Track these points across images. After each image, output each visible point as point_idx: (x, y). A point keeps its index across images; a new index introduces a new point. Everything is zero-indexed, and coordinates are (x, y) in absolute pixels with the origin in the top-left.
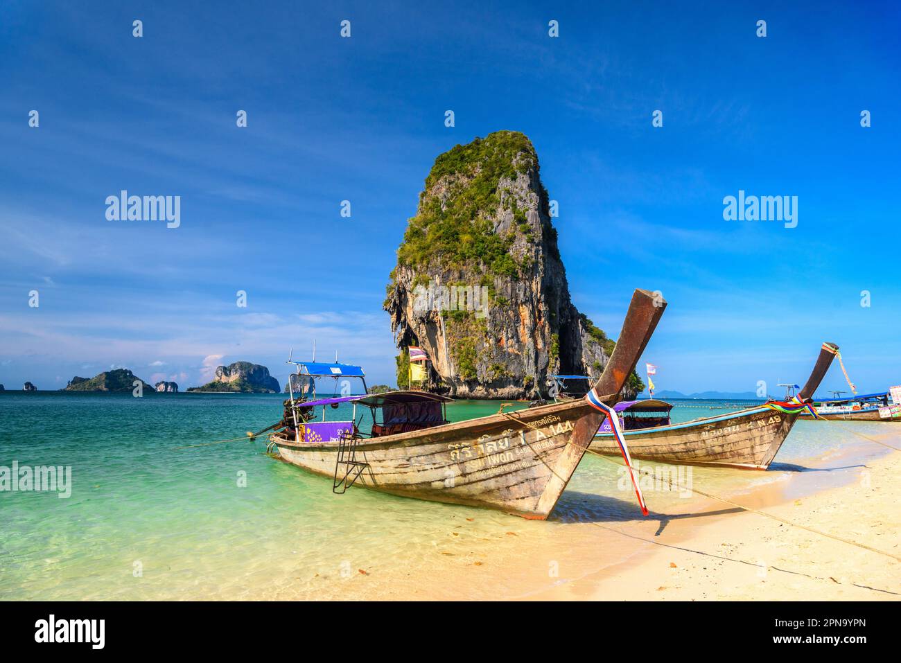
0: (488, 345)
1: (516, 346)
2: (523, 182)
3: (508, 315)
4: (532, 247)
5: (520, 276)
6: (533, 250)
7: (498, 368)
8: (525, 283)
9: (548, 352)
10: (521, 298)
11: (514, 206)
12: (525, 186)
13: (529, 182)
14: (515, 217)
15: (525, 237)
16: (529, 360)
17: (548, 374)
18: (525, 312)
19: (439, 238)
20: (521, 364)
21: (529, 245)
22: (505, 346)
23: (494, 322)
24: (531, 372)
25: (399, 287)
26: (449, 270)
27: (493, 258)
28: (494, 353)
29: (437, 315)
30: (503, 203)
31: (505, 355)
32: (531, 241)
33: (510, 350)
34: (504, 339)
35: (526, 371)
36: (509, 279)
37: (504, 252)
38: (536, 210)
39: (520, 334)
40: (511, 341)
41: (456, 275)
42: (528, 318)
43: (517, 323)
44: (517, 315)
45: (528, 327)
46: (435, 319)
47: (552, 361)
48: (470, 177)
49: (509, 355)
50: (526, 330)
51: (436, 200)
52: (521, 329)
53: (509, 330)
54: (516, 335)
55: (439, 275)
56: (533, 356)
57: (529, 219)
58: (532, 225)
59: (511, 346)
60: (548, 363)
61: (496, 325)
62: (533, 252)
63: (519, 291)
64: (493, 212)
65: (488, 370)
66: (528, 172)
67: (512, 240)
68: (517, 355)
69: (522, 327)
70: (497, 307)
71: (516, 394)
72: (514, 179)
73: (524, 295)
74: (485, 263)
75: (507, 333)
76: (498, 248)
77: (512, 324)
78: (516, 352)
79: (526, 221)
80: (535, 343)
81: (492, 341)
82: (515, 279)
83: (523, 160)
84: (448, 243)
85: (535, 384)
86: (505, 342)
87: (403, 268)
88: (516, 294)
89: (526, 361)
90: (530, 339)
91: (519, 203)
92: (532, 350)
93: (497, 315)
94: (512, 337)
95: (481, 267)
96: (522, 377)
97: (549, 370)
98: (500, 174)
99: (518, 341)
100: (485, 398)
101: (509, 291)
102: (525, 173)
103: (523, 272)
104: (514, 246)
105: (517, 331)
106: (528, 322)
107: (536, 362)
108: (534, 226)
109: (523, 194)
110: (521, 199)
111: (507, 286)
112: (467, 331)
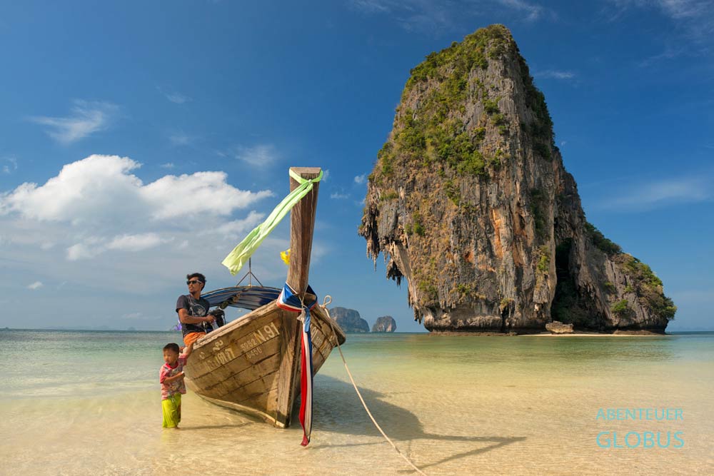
0: (451, 261)
1: (490, 262)
2: (495, 67)
3: (477, 224)
4: (505, 140)
5: (492, 175)
6: (508, 143)
7: (464, 290)
8: (498, 183)
9: (534, 268)
10: (493, 200)
11: (486, 95)
12: (498, 73)
13: (502, 68)
14: (485, 108)
15: (498, 130)
16: (507, 278)
17: (535, 296)
18: (500, 220)
20: (496, 284)
21: (502, 137)
22: (474, 262)
23: (458, 232)
24: (509, 293)
25: (370, 208)
26: (414, 181)
27: (460, 159)
28: (460, 270)
29: (403, 233)
30: (473, 96)
31: (474, 273)
32: (506, 133)
33: (481, 267)
34: (473, 253)
35: (504, 293)
36: (476, 179)
37: (472, 150)
38: (510, 97)
39: (494, 247)
40: (481, 257)
41: (421, 184)
42: (504, 226)
43: (490, 233)
44: (489, 223)
45: (503, 238)
46: (401, 237)
47: (540, 279)
48: (442, 79)
49: (480, 273)
50: (502, 241)
51: (408, 111)
52: (495, 241)
53: (479, 241)
54: (488, 248)
55: (403, 187)
56: (512, 273)
57: (502, 110)
58: (506, 114)
59: (483, 262)
60: (534, 282)
61: (460, 237)
62: (508, 145)
63: (491, 193)
64: (463, 110)
65: (451, 291)
66: (500, 58)
67: (481, 135)
68: (492, 272)
69: (496, 240)
70: (461, 215)
71: (491, 322)
72: (485, 67)
73: (498, 199)
74: (451, 166)
75: (476, 246)
76: (466, 147)
77: (483, 234)
78: (490, 269)
79: (498, 111)
80: (516, 257)
81: (456, 257)
82: (484, 179)
83: (495, 46)
84: (413, 150)
85: (517, 308)
86: (473, 257)
87: (373, 188)
88: (487, 197)
89: (502, 280)
90: (508, 253)
91: (491, 93)
92: (511, 265)
93: (463, 224)
94: (484, 250)
95: (447, 171)
96: (497, 300)
97: (536, 291)
98: (469, 68)
99: (492, 256)
100: (451, 328)
101: (478, 194)
102: (497, 59)
103: (495, 170)
104: (484, 141)
105: (489, 242)
106: (504, 231)
107: (518, 282)
108: (509, 116)
109: (495, 83)
110: (493, 88)
111: (474, 189)
112: (429, 246)
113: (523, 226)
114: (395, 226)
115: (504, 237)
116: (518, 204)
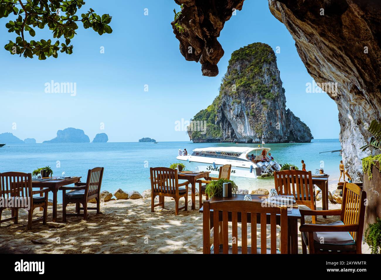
0: (267, 125)
1: (276, 125)
3: (273, 114)
5: (276, 100)
7: (271, 133)
8: (278, 102)
10: (277, 108)
11: (271, 74)
12: (274, 67)
14: (272, 79)
15: (277, 86)
18: (278, 113)
19: (242, 86)
22: (272, 125)
25: (224, 103)
26: (248, 98)
27: (265, 94)
28: (269, 127)
30: (266, 73)
31: (272, 128)
32: (279, 87)
33: (274, 126)
34: (272, 122)
35: (280, 133)
36: (272, 101)
37: (269, 91)
39: (277, 121)
41: (251, 100)
42: (279, 115)
43: (276, 117)
44: (276, 113)
46: (243, 115)
48: (250, 61)
49: (274, 128)
51: (236, 70)
52: (277, 119)
55: (244, 100)
56: (281, 128)
57: (277, 79)
58: (279, 81)
61: (269, 118)
62: (280, 91)
63: (276, 105)
64: (263, 77)
65: (268, 133)
67: (271, 87)
70: (269, 112)
71: (277, 141)
72: (270, 64)
74: (262, 95)
75: (273, 120)
76: (267, 90)
77: (274, 117)
83: (272, 56)
92: (281, 126)
93: (269, 114)
94: (275, 122)
95: (261, 97)
98: (263, 62)
101: (273, 105)
102: (274, 62)
103: (277, 98)
104: (272, 89)
106: (279, 116)
107: (282, 130)
109: (274, 70)
110: (273, 72)
112: (257, 120)
113: (282, 115)
114: (241, 112)
115: (279, 118)
116: (282, 108)
